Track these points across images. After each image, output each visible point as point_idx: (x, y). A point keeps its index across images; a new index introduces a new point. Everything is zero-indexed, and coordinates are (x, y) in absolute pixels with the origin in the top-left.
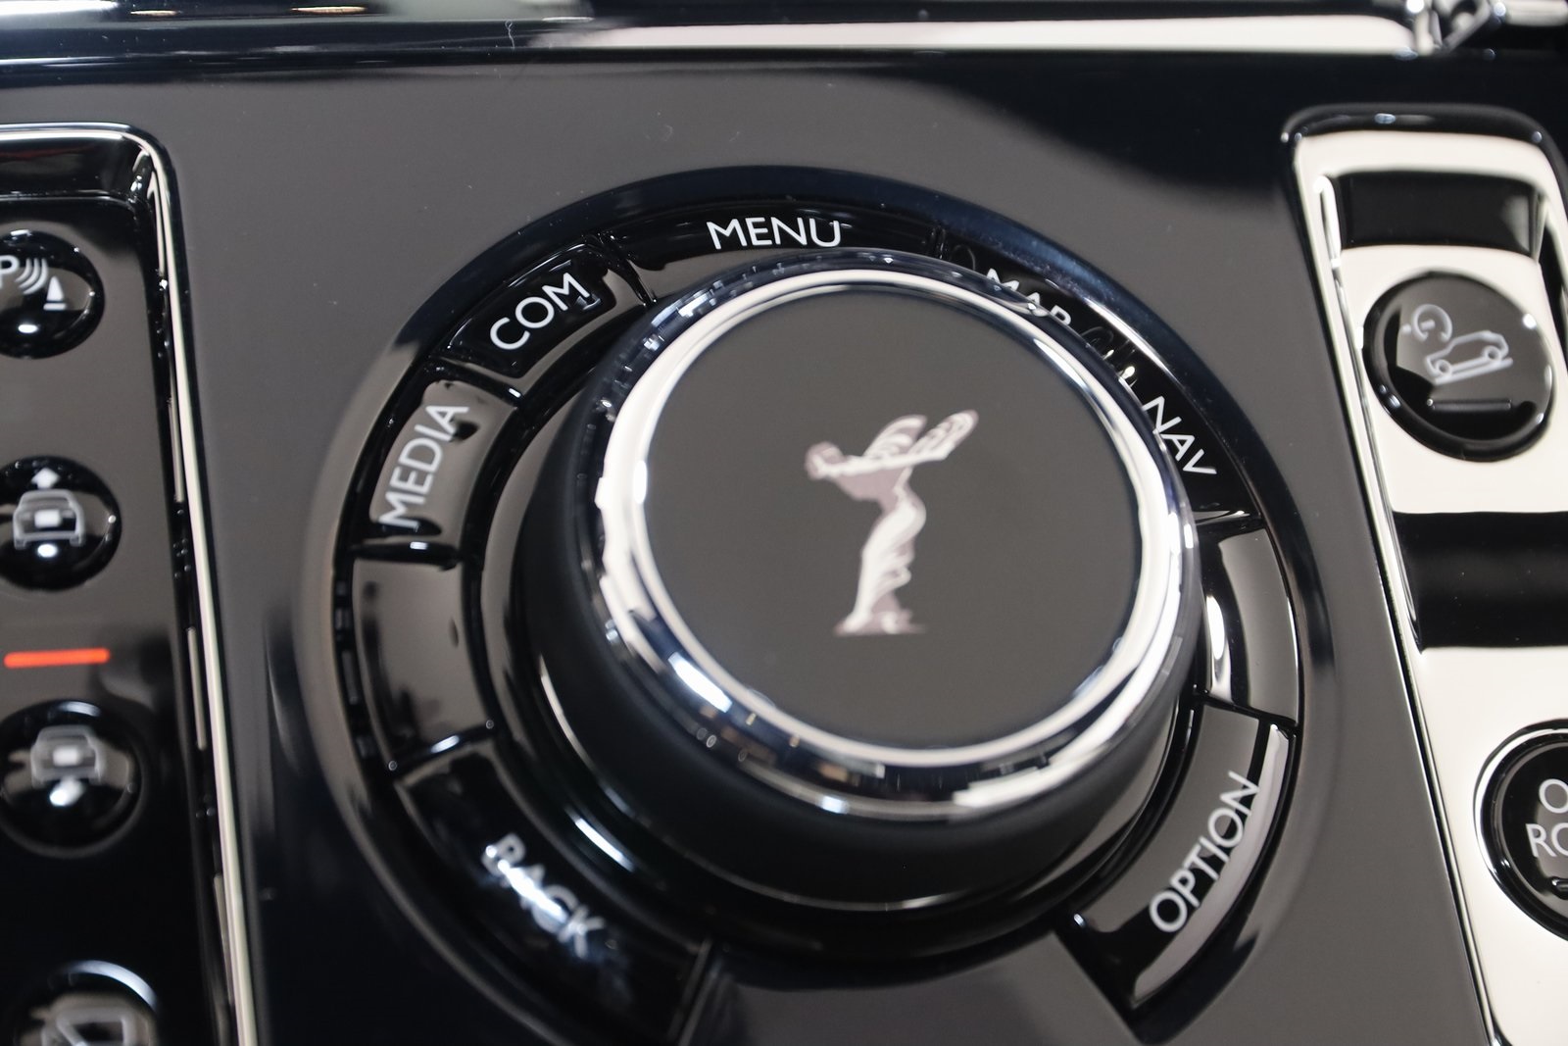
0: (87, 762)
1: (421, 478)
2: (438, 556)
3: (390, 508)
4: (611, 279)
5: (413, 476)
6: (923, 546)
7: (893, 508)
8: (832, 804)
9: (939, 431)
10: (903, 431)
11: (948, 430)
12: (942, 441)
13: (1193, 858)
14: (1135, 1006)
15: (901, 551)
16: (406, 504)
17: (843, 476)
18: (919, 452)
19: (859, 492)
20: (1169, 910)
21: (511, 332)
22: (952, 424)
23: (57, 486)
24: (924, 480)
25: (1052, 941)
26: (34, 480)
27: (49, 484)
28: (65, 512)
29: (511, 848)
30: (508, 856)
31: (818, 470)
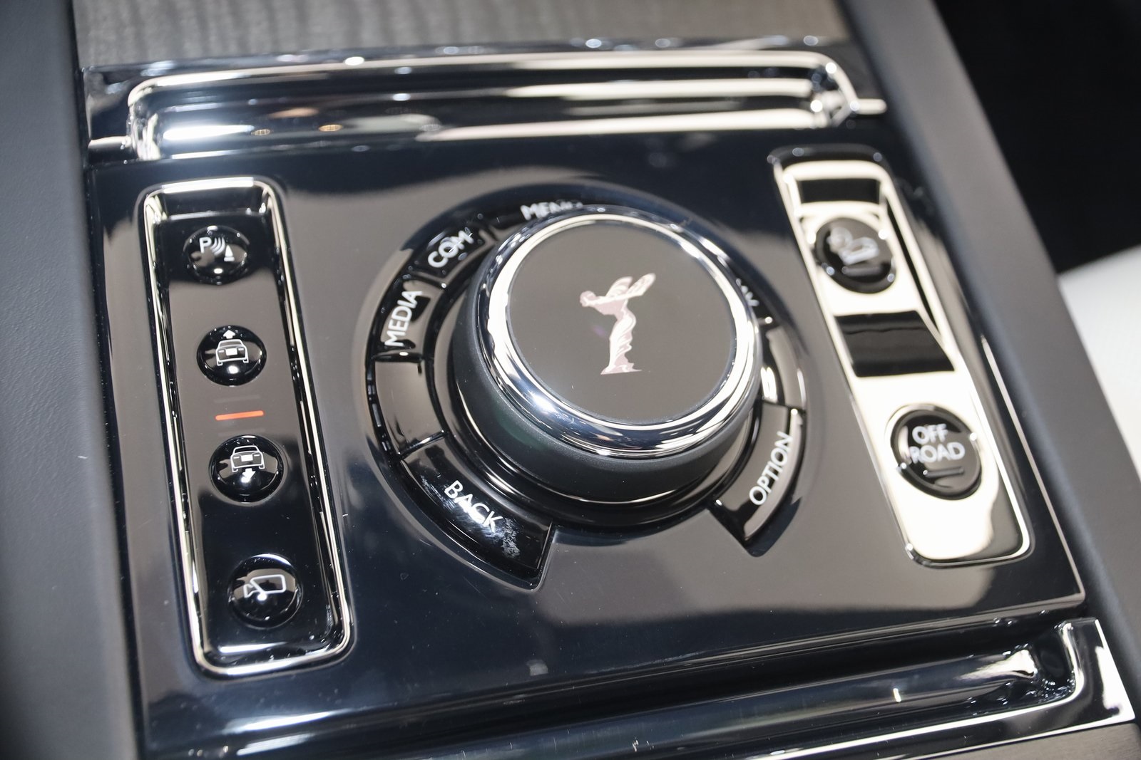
0: (257, 460)
1: (403, 324)
2: (412, 358)
3: (389, 338)
4: (483, 234)
5: (399, 323)
6: (636, 332)
7: (622, 318)
8: (604, 452)
9: (639, 283)
10: (622, 284)
11: (643, 283)
12: (640, 288)
13: (767, 471)
14: (747, 539)
15: (627, 338)
16: (397, 336)
17: (597, 305)
18: (630, 292)
19: (605, 312)
20: (759, 496)
21: (438, 259)
22: (644, 280)
23: (234, 338)
24: (633, 305)
25: (706, 513)
26: (224, 335)
27: (231, 337)
28: (240, 349)
29: (457, 487)
30: (456, 491)
31: (585, 303)
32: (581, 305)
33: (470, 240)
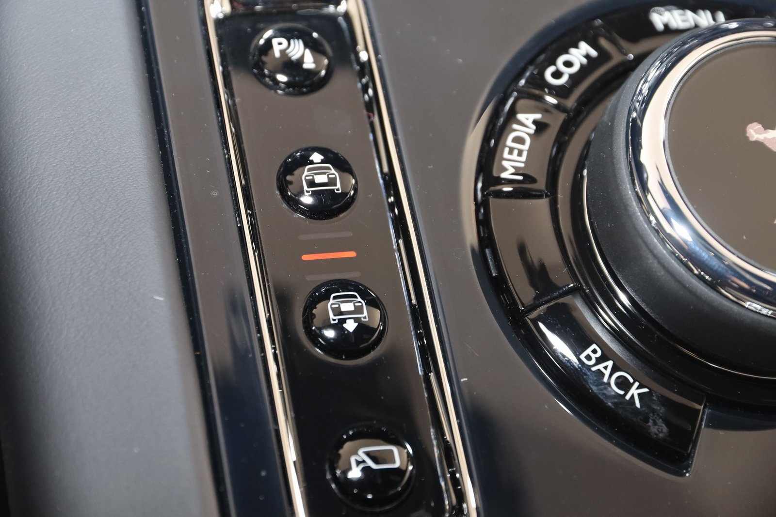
0: (359, 310)
1: (520, 153)
3: (505, 169)
5: (516, 152)
16: (514, 167)
17: (765, 138)
21: (557, 75)
23: (323, 162)
26: (311, 158)
27: (320, 161)
28: (330, 176)
29: (594, 351)
30: (593, 356)
31: (753, 137)
32: (747, 138)
33: (594, 53)
